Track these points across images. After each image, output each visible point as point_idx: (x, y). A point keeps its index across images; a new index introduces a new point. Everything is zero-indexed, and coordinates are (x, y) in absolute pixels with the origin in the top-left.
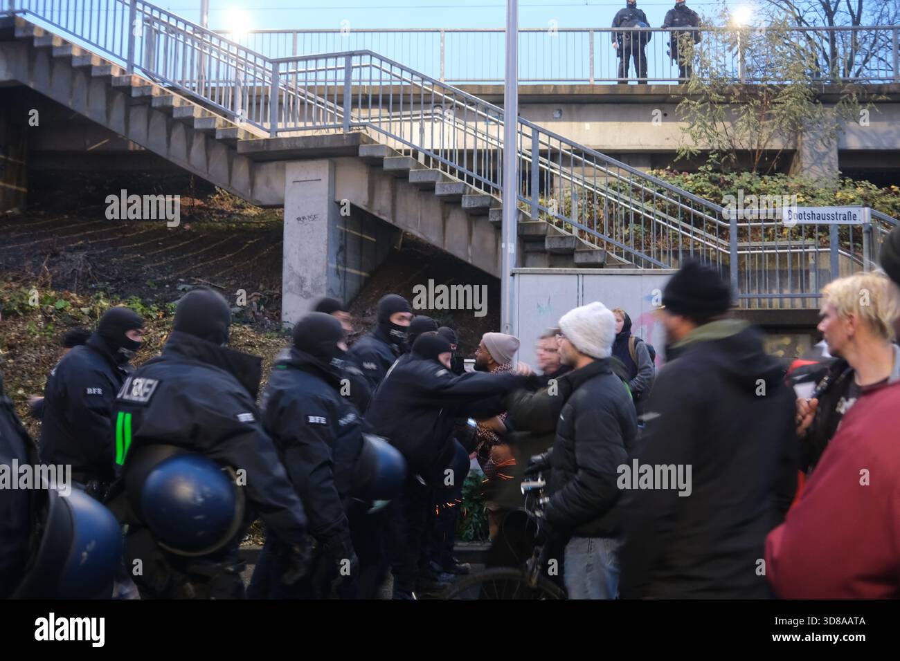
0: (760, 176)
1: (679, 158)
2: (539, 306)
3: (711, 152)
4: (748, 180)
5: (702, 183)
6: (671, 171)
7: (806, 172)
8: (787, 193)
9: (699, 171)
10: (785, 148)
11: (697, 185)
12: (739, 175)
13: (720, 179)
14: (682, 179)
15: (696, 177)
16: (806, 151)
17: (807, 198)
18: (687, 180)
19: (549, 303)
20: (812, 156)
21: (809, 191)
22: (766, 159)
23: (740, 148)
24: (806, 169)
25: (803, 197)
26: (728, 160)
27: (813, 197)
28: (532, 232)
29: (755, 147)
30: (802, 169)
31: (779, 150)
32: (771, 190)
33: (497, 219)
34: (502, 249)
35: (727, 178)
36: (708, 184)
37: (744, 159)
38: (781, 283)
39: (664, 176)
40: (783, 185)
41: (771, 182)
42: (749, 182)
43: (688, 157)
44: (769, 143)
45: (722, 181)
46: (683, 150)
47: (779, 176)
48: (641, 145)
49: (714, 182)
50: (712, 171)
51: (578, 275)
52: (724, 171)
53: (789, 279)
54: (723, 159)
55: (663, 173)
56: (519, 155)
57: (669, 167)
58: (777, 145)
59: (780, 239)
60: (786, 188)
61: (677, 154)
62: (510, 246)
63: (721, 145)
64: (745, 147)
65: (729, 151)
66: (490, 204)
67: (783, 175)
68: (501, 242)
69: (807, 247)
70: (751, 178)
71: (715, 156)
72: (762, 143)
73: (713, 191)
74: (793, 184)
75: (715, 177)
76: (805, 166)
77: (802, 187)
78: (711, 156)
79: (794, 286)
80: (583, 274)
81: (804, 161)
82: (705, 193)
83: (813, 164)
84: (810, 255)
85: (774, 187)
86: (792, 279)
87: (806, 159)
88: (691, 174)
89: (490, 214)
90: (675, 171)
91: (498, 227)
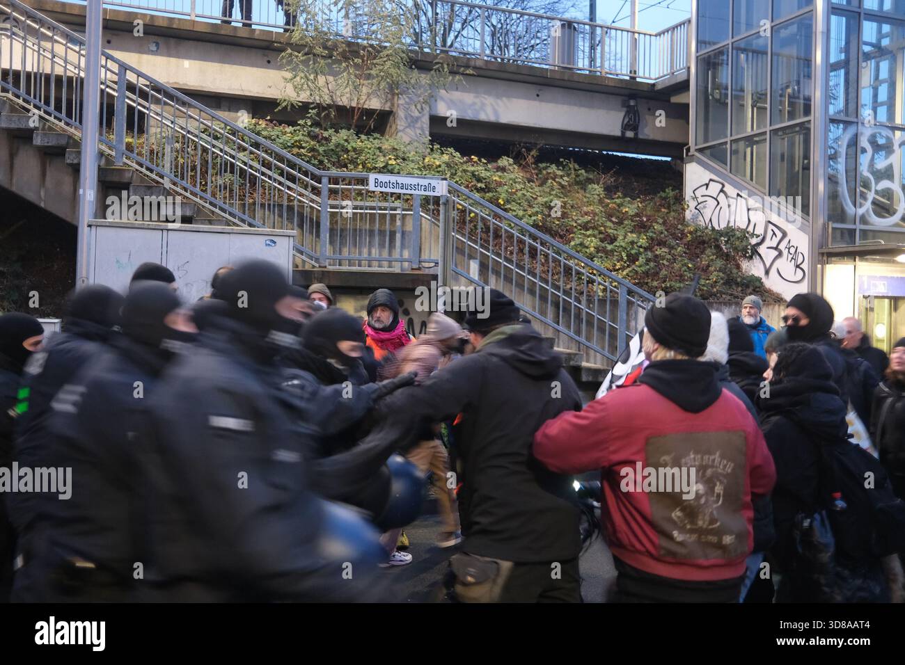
0: (357, 135)
1: (280, 108)
2: (118, 261)
3: (312, 106)
4: (345, 138)
5: (301, 137)
6: (271, 121)
7: (400, 134)
8: (381, 154)
9: (299, 125)
10: (383, 109)
11: (296, 138)
12: (337, 132)
13: (318, 135)
14: (281, 131)
15: (295, 131)
16: (401, 113)
17: (398, 161)
18: (285, 133)
19: (129, 258)
20: (406, 118)
21: (401, 154)
22: (365, 118)
23: (340, 104)
24: (400, 131)
25: (395, 160)
26: (328, 116)
27: (404, 159)
28: (116, 179)
29: (354, 104)
30: (397, 131)
31: (377, 110)
32: (366, 150)
33: (75, 161)
34: (79, 195)
35: (326, 134)
36: (307, 139)
37: (344, 116)
38: (369, 242)
39: (264, 126)
40: (378, 146)
41: (366, 142)
42: (346, 141)
43: (289, 108)
44: (367, 102)
45: (320, 137)
46: (285, 100)
47: (375, 136)
48: (242, 90)
49: (314, 137)
50: (311, 126)
51: (162, 230)
52: (324, 126)
53: (377, 239)
54: (323, 114)
55: (263, 123)
56: (103, 87)
57: (269, 118)
58: (375, 104)
59: (372, 199)
60: (380, 148)
61: (279, 104)
62: (89, 193)
63: (322, 100)
64: (345, 104)
65: (329, 106)
66: (68, 143)
67: (378, 135)
68: (79, 188)
69: (395, 209)
70: (348, 136)
71: (315, 111)
72: (362, 102)
73: (311, 146)
74: (386, 146)
75: (314, 132)
76: (400, 128)
77: (394, 149)
78: (310, 111)
79: (382, 245)
80: (168, 230)
81: (399, 122)
82: (303, 148)
83: (407, 127)
84: (398, 217)
85: (369, 146)
86: (380, 239)
87: (400, 122)
88: (290, 127)
89: (67, 155)
90: (274, 122)
91: (76, 169)
